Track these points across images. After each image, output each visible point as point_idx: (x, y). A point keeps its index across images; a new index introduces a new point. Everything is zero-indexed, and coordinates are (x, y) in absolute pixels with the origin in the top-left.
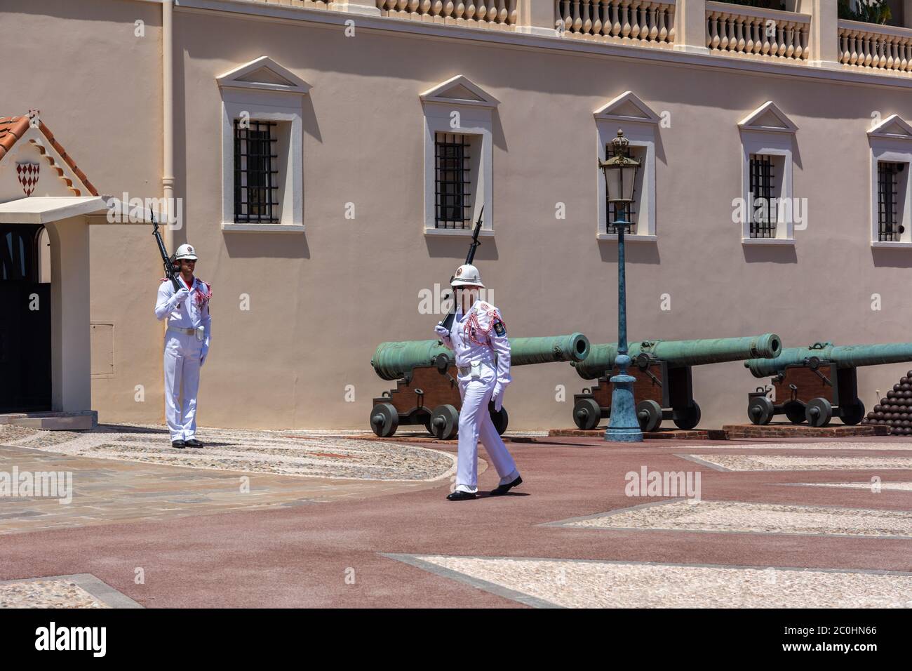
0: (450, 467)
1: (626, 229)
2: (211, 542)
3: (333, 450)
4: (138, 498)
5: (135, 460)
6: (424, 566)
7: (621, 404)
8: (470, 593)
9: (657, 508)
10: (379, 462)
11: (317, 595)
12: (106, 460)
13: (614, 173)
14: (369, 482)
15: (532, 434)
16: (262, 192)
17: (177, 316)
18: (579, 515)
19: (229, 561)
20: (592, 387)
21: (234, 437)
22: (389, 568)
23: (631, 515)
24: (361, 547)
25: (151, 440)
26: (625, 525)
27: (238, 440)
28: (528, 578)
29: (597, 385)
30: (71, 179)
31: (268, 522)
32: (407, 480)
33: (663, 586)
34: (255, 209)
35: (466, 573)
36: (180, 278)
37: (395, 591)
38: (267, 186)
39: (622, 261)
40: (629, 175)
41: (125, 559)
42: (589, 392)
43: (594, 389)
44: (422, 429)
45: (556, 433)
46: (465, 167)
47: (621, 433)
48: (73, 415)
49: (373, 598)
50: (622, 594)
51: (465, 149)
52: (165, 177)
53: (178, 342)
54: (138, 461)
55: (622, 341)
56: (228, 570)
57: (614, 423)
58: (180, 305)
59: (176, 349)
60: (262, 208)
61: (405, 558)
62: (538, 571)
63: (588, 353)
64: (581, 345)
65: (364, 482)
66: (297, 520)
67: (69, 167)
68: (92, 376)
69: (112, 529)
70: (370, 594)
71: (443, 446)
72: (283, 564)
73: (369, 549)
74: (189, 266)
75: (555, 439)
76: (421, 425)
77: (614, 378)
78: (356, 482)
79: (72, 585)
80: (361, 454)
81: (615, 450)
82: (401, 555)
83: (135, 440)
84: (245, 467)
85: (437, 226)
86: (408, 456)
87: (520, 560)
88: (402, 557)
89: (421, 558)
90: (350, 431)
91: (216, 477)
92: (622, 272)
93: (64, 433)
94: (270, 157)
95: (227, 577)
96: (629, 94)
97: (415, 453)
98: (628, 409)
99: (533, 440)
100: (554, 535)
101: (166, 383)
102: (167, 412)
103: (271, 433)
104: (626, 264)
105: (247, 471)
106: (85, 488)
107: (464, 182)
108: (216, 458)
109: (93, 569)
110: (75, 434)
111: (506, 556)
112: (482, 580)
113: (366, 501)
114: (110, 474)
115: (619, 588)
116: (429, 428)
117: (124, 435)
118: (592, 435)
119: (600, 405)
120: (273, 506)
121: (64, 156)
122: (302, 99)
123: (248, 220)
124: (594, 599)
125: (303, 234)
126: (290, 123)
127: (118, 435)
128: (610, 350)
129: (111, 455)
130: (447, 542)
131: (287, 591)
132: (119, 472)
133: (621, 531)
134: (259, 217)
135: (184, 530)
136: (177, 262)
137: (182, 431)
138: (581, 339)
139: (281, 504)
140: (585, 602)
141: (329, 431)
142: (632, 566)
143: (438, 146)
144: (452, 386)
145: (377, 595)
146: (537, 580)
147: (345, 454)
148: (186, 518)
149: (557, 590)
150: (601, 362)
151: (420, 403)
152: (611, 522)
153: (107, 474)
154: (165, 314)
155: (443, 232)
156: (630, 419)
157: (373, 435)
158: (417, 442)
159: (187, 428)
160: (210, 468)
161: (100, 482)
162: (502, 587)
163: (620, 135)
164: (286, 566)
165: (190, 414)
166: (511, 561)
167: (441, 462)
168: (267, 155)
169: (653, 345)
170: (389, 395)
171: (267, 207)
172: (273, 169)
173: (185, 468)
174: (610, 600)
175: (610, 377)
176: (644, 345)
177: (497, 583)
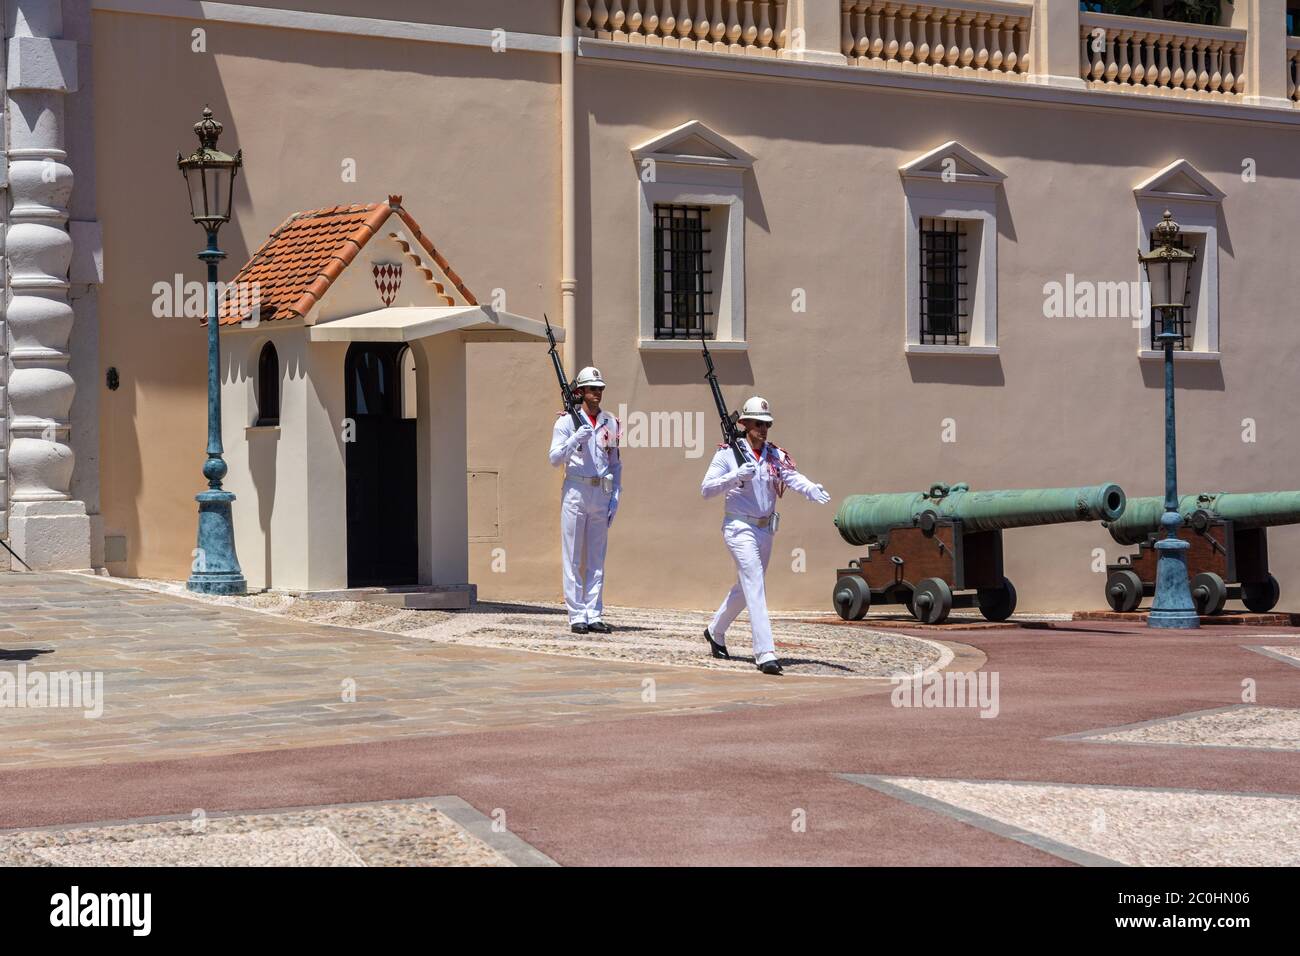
0: (936, 660)
1: (1176, 344)
2: (615, 756)
3: (782, 637)
4: (523, 699)
5: (522, 649)
6: (892, 791)
7: (1169, 578)
8: (951, 827)
9: (1212, 717)
10: (841, 654)
11: (748, 828)
12: (485, 648)
13: (1159, 270)
14: (827, 679)
15: (1050, 617)
16: (691, 298)
17: (576, 460)
18: (1104, 726)
19: (636, 782)
20: (1131, 556)
21: (652, 620)
22: (846, 794)
23: (1175, 726)
24: (810, 765)
25: (544, 623)
26: (1166, 739)
27: (658, 623)
28: (1029, 809)
29: (1138, 553)
30: (442, 283)
31: (691, 730)
32: (878, 678)
33: (1212, 822)
34: (683, 321)
35: (947, 802)
36: (583, 412)
37: (851, 823)
38: (697, 290)
39: (1170, 387)
40: (1179, 271)
41: (503, 778)
42: (1127, 561)
43: (1134, 558)
44: (902, 610)
45: (1083, 616)
46: (961, 262)
47: (1168, 616)
48: (444, 590)
49: (821, 833)
50: (1156, 832)
51: (961, 240)
52: (565, 280)
53: (579, 495)
54: (527, 650)
55: (1171, 494)
56: (634, 794)
57: (1160, 603)
58: (582, 447)
59: (577, 504)
60: (691, 319)
61: (867, 780)
62: (1043, 800)
63: (1123, 509)
64: (1114, 498)
65: (820, 680)
66: (729, 728)
67: (440, 269)
68: (470, 539)
69: (489, 738)
70: (819, 827)
71: (929, 633)
72: (707, 787)
73: (821, 767)
74: (595, 395)
75: (1081, 624)
76: (900, 605)
77: (1159, 544)
78: (810, 680)
79: (432, 810)
80: (819, 642)
81: (1160, 640)
82: (862, 776)
83: (524, 622)
84: (665, 659)
85: (922, 342)
86: (880, 646)
87: (1020, 785)
88: (864, 779)
89: (889, 781)
90: (807, 612)
91: (627, 671)
92: (1170, 401)
93: (434, 612)
94: (701, 252)
95: (633, 803)
96: (1182, 163)
97: (891, 642)
98: (1178, 584)
99: (1050, 625)
100: (1068, 751)
101: (564, 548)
102: (565, 586)
103: (702, 615)
104: (1175, 390)
105: (668, 664)
106: (457, 685)
107: (958, 283)
108: (627, 646)
109: (460, 789)
110: (447, 615)
111: (1003, 779)
112: (969, 812)
113: (821, 705)
114: (491, 668)
115: (1152, 823)
116: (911, 610)
117: (510, 616)
118: (1131, 619)
119: (1142, 580)
120: (700, 710)
121: (433, 253)
122: (743, 176)
123: (673, 335)
124: (1117, 838)
125: (744, 354)
126: (727, 207)
127: (503, 616)
128: (1155, 506)
129: (492, 642)
130: (925, 760)
131: (709, 821)
132: (502, 664)
133: (1159, 748)
134: (688, 331)
135: (581, 741)
136: (576, 391)
137: (584, 611)
138: (1114, 490)
139: (709, 707)
140: (1105, 842)
141: (780, 613)
142: (1171, 795)
143: (924, 236)
144: (941, 553)
145: (827, 829)
146: (1042, 812)
147: (797, 642)
148: (585, 724)
149: (1067, 825)
150: (1143, 521)
151: (899, 576)
152: (1148, 735)
153: (487, 666)
154: (562, 459)
155: (930, 349)
156: (1182, 599)
157: (837, 618)
158: (896, 627)
159: (590, 607)
160: (620, 660)
161: (477, 677)
162: (994, 820)
163: (1167, 218)
164: (710, 789)
165: (595, 590)
166: (1008, 787)
167: (925, 655)
168: (697, 249)
169: (1214, 498)
170: (858, 565)
171: (698, 317)
172: (705, 268)
173: (587, 660)
174: (1139, 840)
175: (1155, 541)
176: (1201, 499)
177: (987, 815)
